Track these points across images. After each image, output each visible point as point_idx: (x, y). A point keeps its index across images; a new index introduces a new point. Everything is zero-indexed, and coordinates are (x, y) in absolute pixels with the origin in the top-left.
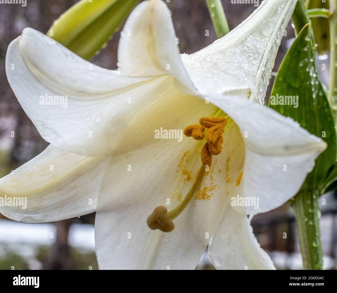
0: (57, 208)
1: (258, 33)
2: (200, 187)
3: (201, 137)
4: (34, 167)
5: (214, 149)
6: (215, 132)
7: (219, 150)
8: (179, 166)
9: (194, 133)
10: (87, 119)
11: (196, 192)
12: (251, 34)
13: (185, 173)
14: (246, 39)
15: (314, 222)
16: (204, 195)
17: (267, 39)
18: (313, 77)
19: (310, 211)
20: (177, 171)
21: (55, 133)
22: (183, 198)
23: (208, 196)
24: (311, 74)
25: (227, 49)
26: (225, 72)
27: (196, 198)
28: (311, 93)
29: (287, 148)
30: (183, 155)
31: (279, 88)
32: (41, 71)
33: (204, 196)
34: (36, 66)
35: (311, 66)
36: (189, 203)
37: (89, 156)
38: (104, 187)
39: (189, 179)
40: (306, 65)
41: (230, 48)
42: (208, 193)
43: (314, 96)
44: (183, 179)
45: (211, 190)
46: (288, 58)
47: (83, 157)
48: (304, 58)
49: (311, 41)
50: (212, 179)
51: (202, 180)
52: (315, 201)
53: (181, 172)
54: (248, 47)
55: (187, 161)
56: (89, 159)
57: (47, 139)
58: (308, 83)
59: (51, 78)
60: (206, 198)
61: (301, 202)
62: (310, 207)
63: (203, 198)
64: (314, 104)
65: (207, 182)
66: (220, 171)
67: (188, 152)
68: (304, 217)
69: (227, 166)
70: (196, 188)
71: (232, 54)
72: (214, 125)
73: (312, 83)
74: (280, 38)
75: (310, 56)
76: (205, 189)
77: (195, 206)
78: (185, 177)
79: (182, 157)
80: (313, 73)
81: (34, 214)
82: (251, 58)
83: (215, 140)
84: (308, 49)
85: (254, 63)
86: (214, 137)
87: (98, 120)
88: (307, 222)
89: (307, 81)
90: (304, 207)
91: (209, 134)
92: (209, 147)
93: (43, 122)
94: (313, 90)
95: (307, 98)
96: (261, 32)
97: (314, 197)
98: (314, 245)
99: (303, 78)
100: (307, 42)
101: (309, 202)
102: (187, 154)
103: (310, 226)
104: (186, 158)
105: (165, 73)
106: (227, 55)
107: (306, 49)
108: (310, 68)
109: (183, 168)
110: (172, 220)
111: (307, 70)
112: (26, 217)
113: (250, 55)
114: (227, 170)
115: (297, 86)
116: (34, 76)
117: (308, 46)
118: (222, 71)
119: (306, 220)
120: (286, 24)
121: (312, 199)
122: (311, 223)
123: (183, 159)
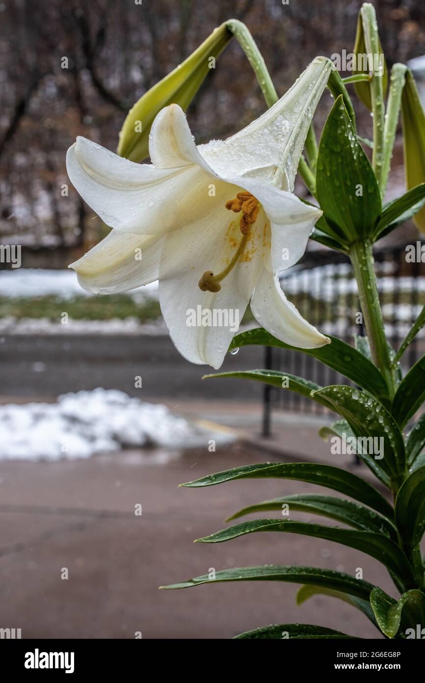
0: (126, 280)
1: (288, 111)
2: (243, 251)
3: (238, 210)
4: (102, 249)
5: (249, 219)
6: (251, 204)
7: (254, 219)
8: (227, 234)
9: (234, 206)
10: (141, 205)
11: (241, 255)
12: (281, 114)
13: (232, 240)
14: (276, 119)
15: (367, 268)
16: (247, 257)
17: (298, 115)
18: (352, 140)
19: (363, 258)
20: (225, 239)
21: (115, 219)
22: (230, 262)
23: (250, 259)
24: (350, 139)
25: (255, 132)
26: (251, 153)
27: (241, 261)
28: (352, 155)
29: (293, 217)
30: (230, 225)
31: (323, 154)
32: (94, 171)
33: (247, 259)
34: (89, 167)
35: (349, 132)
36: (235, 266)
37: (148, 234)
38: (163, 259)
39: (235, 245)
40: (344, 131)
41: (258, 130)
42: (250, 256)
43: (355, 158)
44: (230, 246)
45: (252, 253)
46: (327, 126)
47: (143, 236)
48: (341, 125)
49: (346, 109)
50: (253, 243)
51: (245, 245)
52: (367, 249)
53: (228, 240)
54: (277, 126)
55: (233, 230)
56: (149, 237)
57: (110, 225)
58: (348, 147)
59: (102, 176)
60: (248, 260)
61: (355, 251)
62: (363, 255)
63: (246, 261)
64: (356, 164)
65: (249, 246)
66: (259, 236)
67: (233, 222)
68: (358, 263)
69: (265, 231)
70: (240, 252)
71: (259, 135)
72: (250, 198)
73: (352, 146)
74: (312, 112)
75: (346, 123)
76: (248, 253)
77: (240, 268)
78: (232, 243)
79: (229, 226)
80: (352, 138)
81: (107, 287)
82: (280, 136)
83: (249, 211)
84: (344, 116)
85: (283, 140)
86: (249, 208)
87: (151, 205)
88: (361, 269)
89: (347, 145)
90: (358, 255)
91: (245, 207)
92: (246, 218)
93: (103, 212)
94: (353, 152)
95: (348, 160)
96: (292, 109)
97: (366, 246)
98: (369, 287)
99: (342, 143)
100: (342, 110)
101: (362, 250)
102: (233, 224)
103: (365, 271)
104: (232, 227)
105: (191, 163)
106: (255, 137)
107: (342, 117)
108: (348, 134)
109: (230, 236)
110: (219, 282)
111: (346, 136)
112: (102, 290)
113: (279, 133)
114: (264, 235)
115: (339, 150)
116: (90, 176)
117: (344, 115)
118: (248, 153)
119: (360, 266)
120: (318, 99)
121: (364, 248)
122: (365, 269)
123: (229, 228)
